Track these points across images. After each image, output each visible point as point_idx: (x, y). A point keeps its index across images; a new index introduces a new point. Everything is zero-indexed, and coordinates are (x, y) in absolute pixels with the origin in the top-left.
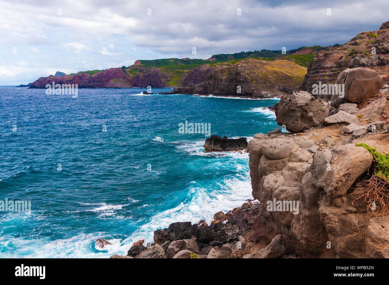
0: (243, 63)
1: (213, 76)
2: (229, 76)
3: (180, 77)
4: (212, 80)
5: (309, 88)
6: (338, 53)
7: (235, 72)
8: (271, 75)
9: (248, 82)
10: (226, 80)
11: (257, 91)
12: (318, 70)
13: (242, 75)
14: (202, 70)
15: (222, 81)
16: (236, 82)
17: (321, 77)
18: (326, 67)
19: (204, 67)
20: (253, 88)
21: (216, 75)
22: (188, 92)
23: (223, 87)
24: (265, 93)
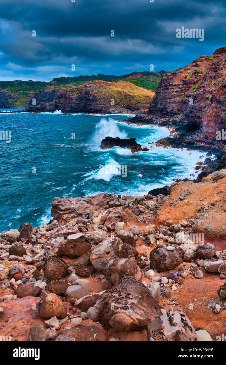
0: (91, 83)
1: (64, 95)
2: (79, 95)
3: (26, 98)
4: (63, 99)
5: (160, 103)
6: (183, 73)
7: (85, 92)
8: (116, 94)
9: (97, 100)
10: (76, 99)
11: (105, 108)
12: (168, 87)
13: (91, 94)
14: (47, 92)
15: (72, 99)
16: (85, 100)
17: (171, 93)
18: (174, 84)
19: (49, 88)
20: (102, 106)
21: (66, 94)
22: (40, 110)
23: (73, 105)
24: (112, 110)
